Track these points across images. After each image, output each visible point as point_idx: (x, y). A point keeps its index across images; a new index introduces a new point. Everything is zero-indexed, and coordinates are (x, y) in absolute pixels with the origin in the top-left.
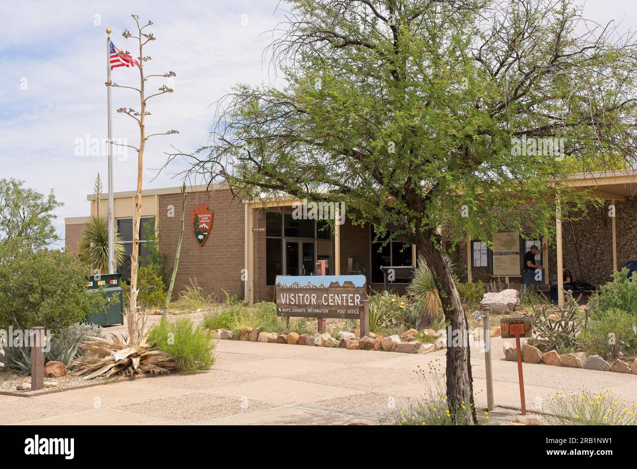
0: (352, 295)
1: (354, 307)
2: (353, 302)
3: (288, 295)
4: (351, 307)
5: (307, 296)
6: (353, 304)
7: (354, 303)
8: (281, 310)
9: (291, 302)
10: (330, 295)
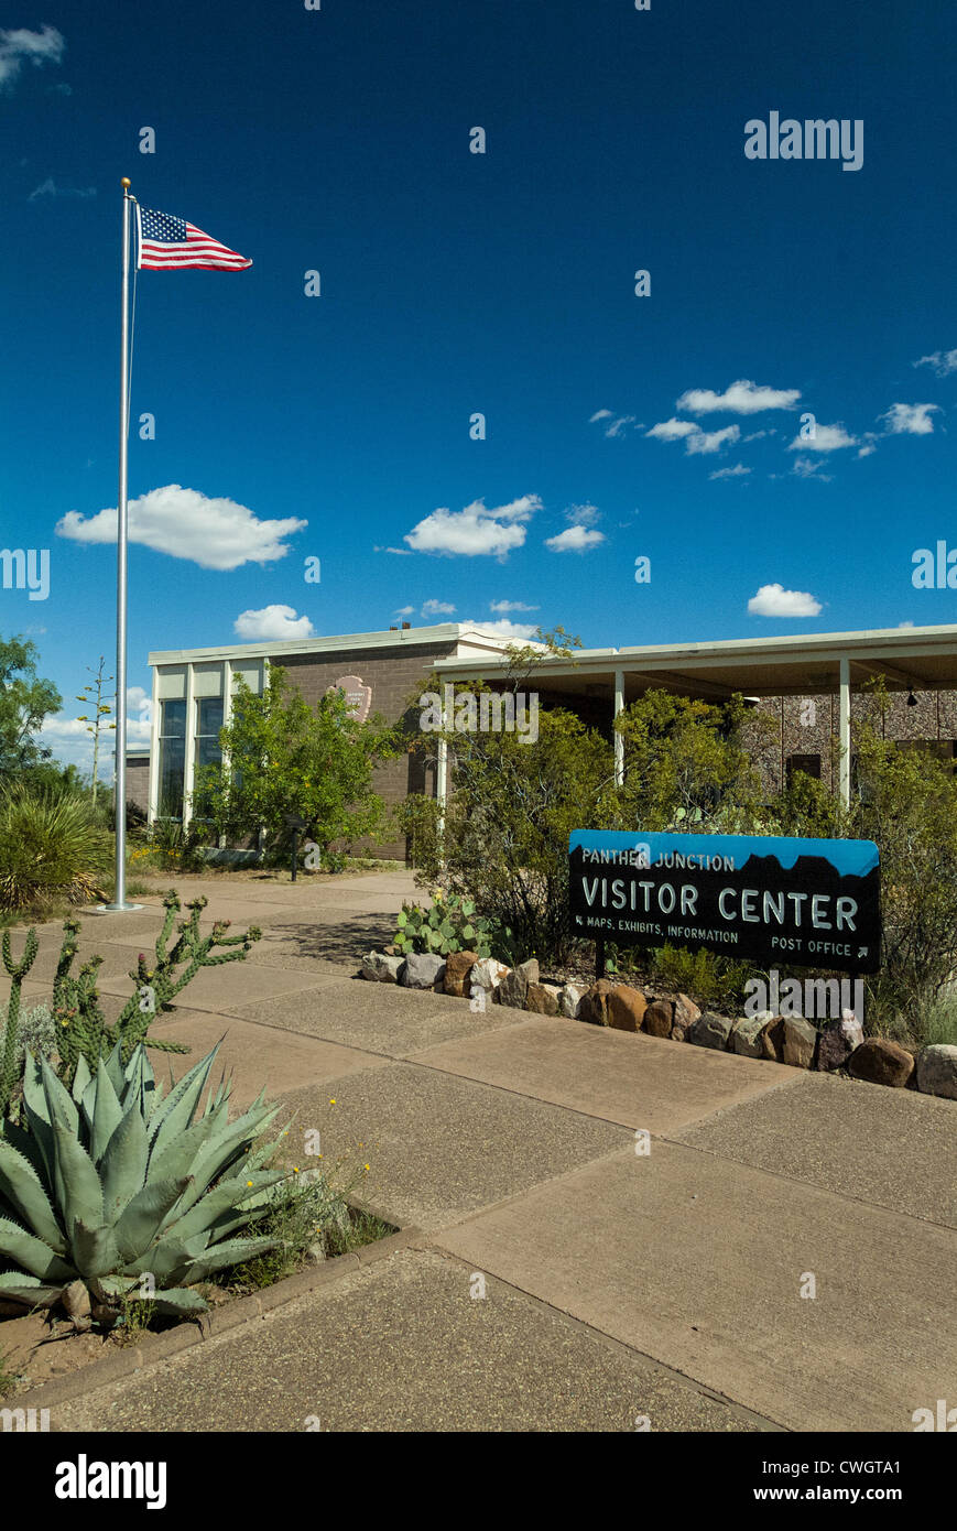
0: (826, 899)
1: (832, 936)
2: (831, 918)
3: (604, 882)
4: (822, 935)
5: (666, 891)
6: (828, 926)
7: (834, 924)
8: (585, 920)
9: (614, 903)
10: (745, 894)
